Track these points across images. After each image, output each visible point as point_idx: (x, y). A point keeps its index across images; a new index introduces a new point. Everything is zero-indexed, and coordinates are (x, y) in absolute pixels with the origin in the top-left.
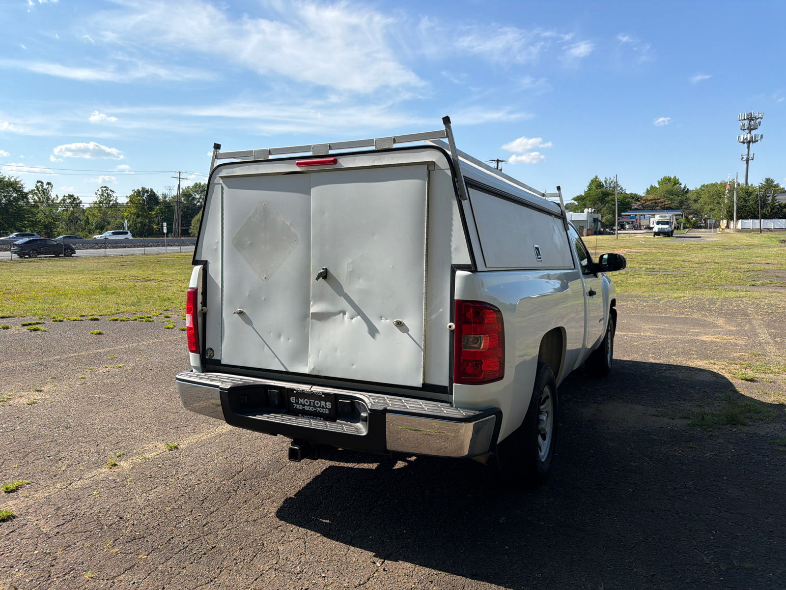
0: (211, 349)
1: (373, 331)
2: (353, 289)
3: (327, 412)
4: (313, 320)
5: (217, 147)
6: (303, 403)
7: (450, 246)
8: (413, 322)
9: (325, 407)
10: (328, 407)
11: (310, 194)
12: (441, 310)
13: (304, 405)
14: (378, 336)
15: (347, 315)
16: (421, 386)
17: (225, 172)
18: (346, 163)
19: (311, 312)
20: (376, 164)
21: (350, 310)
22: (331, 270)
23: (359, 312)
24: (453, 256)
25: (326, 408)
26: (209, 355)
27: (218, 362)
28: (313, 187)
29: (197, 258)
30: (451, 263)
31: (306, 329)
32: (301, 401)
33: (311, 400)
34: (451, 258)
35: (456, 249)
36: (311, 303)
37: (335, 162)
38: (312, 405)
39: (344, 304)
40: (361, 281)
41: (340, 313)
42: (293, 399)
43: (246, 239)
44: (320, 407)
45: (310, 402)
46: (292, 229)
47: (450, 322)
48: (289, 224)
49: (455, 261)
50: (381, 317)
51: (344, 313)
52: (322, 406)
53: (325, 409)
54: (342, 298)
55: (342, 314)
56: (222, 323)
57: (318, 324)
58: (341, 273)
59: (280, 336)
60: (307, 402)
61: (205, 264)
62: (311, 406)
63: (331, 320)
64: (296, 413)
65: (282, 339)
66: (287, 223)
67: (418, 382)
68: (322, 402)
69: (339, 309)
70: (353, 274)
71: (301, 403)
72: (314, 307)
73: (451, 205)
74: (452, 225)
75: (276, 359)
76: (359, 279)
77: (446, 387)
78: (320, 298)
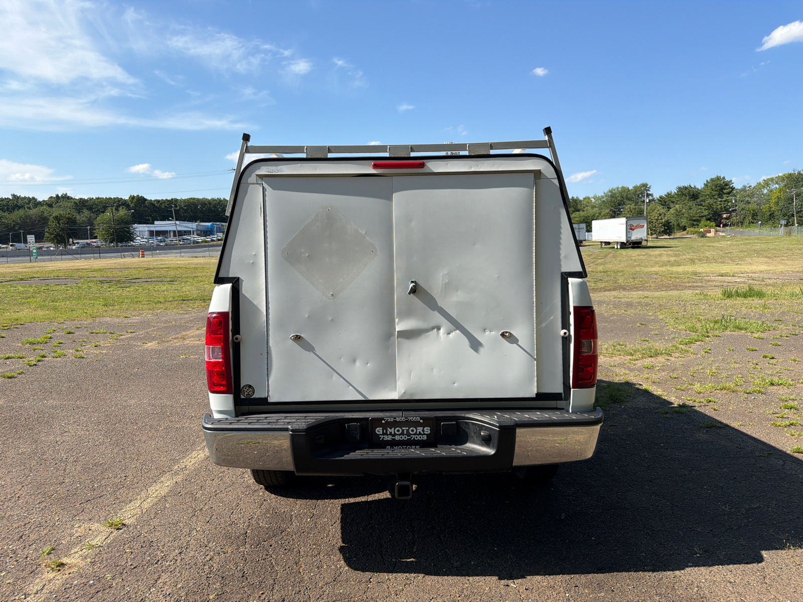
0: (250, 386)
1: (475, 345)
2: (451, 302)
3: (425, 438)
4: (399, 339)
5: (246, 138)
6: (393, 433)
7: (559, 254)
8: (523, 332)
9: (422, 433)
10: (426, 433)
12: (552, 317)
13: (395, 435)
14: (481, 350)
15: (442, 331)
16: (535, 396)
17: (264, 170)
19: (397, 330)
20: (473, 170)
21: (445, 325)
22: (421, 283)
23: (457, 325)
24: (563, 263)
25: (424, 434)
26: (246, 393)
28: (395, 192)
29: (221, 275)
30: (561, 270)
31: (390, 350)
33: (403, 428)
34: (560, 266)
35: (566, 257)
36: (397, 320)
38: (405, 433)
39: (438, 318)
40: (459, 292)
41: (433, 328)
42: (379, 431)
43: (303, 250)
44: (416, 434)
45: (403, 431)
46: (367, 238)
47: (562, 329)
48: (363, 233)
49: (565, 269)
50: (485, 330)
51: (439, 328)
52: (418, 433)
53: (422, 435)
54: (436, 312)
55: (436, 329)
57: (407, 343)
58: (435, 285)
59: (354, 361)
60: (398, 431)
62: (404, 435)
63: (423, 336)
64: (383, 445)
65: (358, 364)
66: (360, 231)
67: (532, 392)
68: (418, 428)
70: (449, 287)
71: (391, 433)
72: (400, 325)
73: (559, 214)
74: (560, 233)
75: (351, 387)
76: (457, 291)
78: (407, 313)
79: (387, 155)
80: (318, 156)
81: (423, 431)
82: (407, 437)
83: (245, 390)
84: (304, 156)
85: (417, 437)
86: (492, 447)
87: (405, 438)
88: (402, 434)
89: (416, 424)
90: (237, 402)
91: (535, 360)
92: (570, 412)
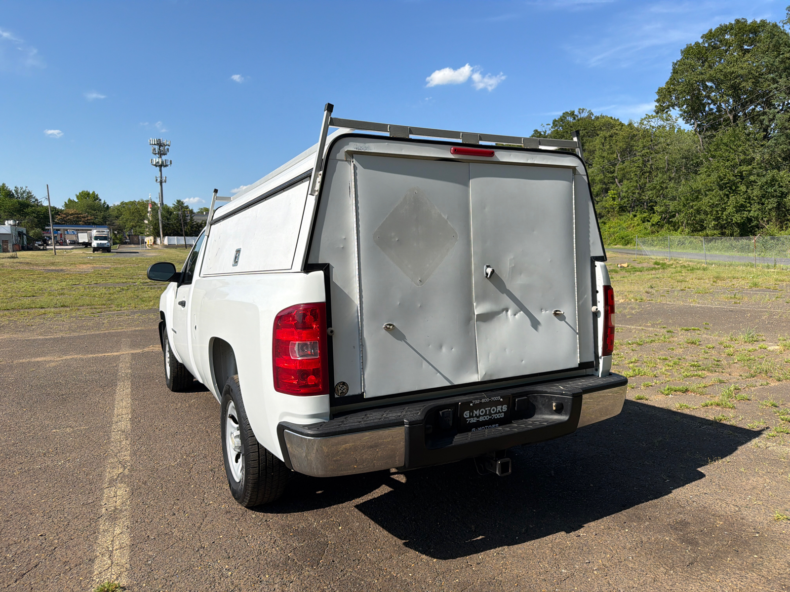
0: (344, 383)
1: (535, 324)
2: (515, 285)
3: (502, 415)
4: (478, 322)
7: (589, 241)
8: (568, 310)
9: (501, 411)
11: (467, 185)
12: (586, 296)
13: (478, 417)
14: (540, 328)
15: (509, 312)
16: (577, 366)
17: (352, 146)
18: (503, 156)
19: (476, 314)
20: (529, 162)
21: (513, 306)
23: (521, 307)
24: (591, 249)
26: (340, 392)
27: (360, 397)
29: (310, 262)
30: (590, 255)
32: (476, 412)
33: (487, 409)
34: (589, 251)
35: (593, 243)
36: (475, 304)
37: (492, 154)
38: (488, 413)
39: (506, 301)
40: (522, 275)
41: (503, 311)
42: (466, 414)
43: (393, 234)
45: (486, 411)
46: (449, 223)
47: (593, 306)
48: (446, 218)
49: (593, 254)
50: (542, 309)
51: (507, 311)
52: (498, 412)
54: (505, 295)
55: (505, 311)
56: (362, 345)
57: (484, 326)
59: (441, 347)
61: (326, 269)
63: (495, 319)
65: (444, 349)
66: (443, 216)
68: (498, 407)
69: (502, 307)
70: (516, 270)
72: (478, 309)
73: (588, 206)
75: (438, 374)
76: (521, 274)
77: (593, 362)
79: (460, 141)
80: (400, 136)
81: (502, 409)
82: (489, 417)
83: (339, 388)
84: (387, 134)
85: (496, 416)
86: (566, 414)
87: (487, 418)
88: (485, 414)
89: (498, 403)
90: (333, 402)
91: (577, 333)
92: (600, 376)
